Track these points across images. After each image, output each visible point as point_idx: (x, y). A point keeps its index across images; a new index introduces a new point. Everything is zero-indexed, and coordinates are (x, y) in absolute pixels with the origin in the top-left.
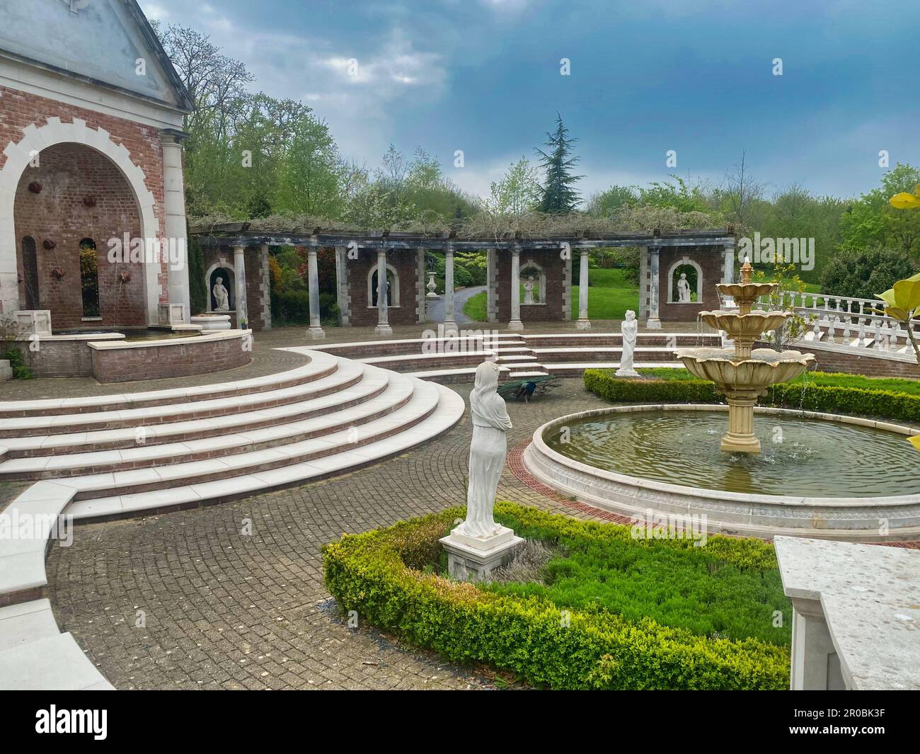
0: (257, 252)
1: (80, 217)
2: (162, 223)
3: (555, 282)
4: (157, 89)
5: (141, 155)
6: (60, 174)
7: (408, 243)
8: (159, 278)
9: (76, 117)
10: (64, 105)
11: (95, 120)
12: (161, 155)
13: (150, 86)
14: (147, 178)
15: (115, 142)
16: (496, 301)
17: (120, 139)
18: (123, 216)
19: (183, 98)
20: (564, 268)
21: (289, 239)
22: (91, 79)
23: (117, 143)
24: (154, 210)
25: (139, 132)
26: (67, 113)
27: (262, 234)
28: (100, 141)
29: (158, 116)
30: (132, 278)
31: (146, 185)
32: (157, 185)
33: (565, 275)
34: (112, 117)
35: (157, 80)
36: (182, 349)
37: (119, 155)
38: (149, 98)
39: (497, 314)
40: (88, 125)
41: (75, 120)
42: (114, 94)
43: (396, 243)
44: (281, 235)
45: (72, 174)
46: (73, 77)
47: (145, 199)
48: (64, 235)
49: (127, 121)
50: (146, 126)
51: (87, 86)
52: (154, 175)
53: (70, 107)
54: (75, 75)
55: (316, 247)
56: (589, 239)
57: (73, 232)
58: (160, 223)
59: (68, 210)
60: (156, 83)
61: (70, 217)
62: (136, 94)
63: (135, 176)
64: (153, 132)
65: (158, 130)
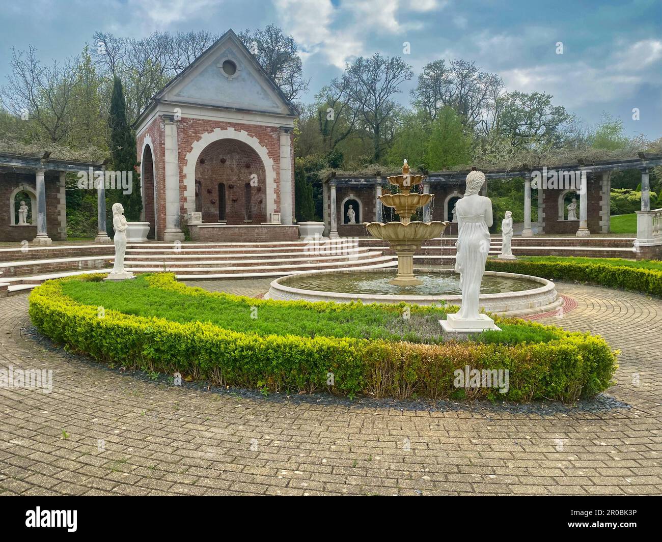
0: (372, 190)
1: (245, 173)
2: (278, 174)
3: (593, 202)
4: (278, 107)
5: (266, 141)
6: (233, 154)
7: (444, 178)
8: (275, 201)
9: (229, 127)
10: (223, 122)
11: (238, 127)
12: (279, 140)
13: (274, 107)
14: (269, 152)
15: (251, 136)
16: (543, 218)
17: (253, 134)
18: (260, 171)
19: (292, 110)
20: (601, 191)
21: (363, 180)
22: (235, 109)
23: (252, 136)
24: (273, 167)
25: (266, 130)
26: (224, 126)
27: (346, 178)
28: (243, 136)
29: (277, 121)
30: (263, 201)
31: (269, 155)
32: (275, 156)
33: (601, 197)
34: (250, 125)
35: (277, 103)
36: (236, 229)
37: (253, 143)
38: (269, 113)
39: (543, 228)
40: (235, 130)
41: (228, 128)
42: (249, 113)
43: (435, 178)
44: (358, 178)
45: (238, 154)
46: (227, 109)
47: (268, 162)
48: (238, 182)
49: (259, 126)
50: (270, 127)
51: (236, 112)
52: (274, 150)
53: (226, 123)
54: (227, 108)
55: (380, 184)
56: (587, 166)
57: (242, 180)
58: (276, 174)
59: (240, 170)
60: (277, 104)
61: (241, 173)
62: (261, 112)
63: (262, 152)
64: (274, 129)
65: (277, 128)
